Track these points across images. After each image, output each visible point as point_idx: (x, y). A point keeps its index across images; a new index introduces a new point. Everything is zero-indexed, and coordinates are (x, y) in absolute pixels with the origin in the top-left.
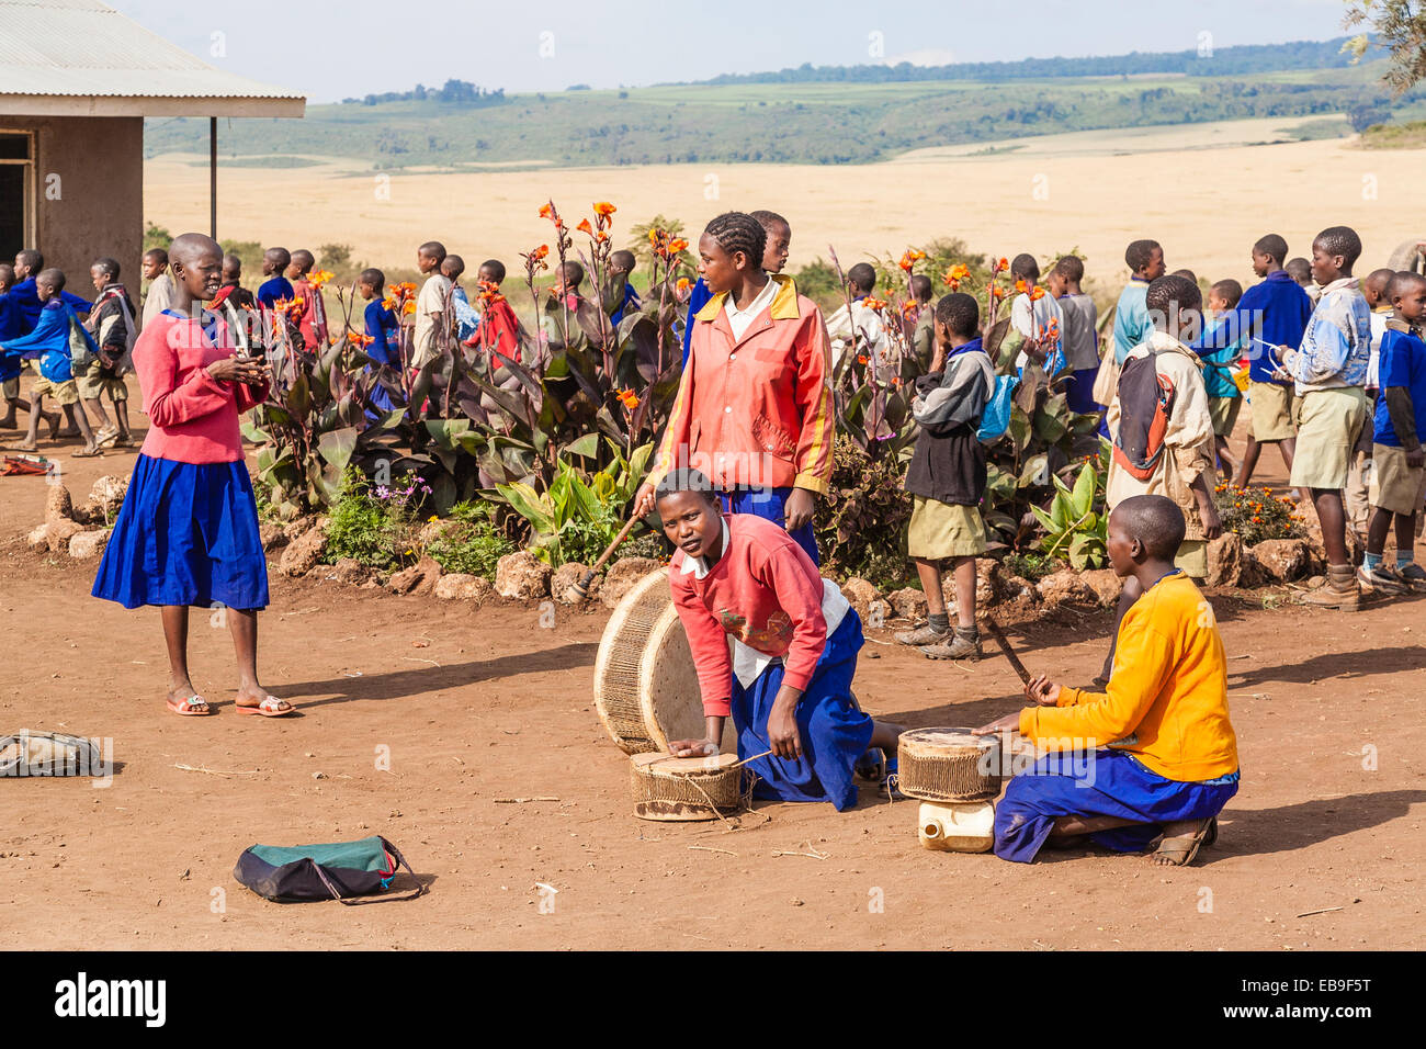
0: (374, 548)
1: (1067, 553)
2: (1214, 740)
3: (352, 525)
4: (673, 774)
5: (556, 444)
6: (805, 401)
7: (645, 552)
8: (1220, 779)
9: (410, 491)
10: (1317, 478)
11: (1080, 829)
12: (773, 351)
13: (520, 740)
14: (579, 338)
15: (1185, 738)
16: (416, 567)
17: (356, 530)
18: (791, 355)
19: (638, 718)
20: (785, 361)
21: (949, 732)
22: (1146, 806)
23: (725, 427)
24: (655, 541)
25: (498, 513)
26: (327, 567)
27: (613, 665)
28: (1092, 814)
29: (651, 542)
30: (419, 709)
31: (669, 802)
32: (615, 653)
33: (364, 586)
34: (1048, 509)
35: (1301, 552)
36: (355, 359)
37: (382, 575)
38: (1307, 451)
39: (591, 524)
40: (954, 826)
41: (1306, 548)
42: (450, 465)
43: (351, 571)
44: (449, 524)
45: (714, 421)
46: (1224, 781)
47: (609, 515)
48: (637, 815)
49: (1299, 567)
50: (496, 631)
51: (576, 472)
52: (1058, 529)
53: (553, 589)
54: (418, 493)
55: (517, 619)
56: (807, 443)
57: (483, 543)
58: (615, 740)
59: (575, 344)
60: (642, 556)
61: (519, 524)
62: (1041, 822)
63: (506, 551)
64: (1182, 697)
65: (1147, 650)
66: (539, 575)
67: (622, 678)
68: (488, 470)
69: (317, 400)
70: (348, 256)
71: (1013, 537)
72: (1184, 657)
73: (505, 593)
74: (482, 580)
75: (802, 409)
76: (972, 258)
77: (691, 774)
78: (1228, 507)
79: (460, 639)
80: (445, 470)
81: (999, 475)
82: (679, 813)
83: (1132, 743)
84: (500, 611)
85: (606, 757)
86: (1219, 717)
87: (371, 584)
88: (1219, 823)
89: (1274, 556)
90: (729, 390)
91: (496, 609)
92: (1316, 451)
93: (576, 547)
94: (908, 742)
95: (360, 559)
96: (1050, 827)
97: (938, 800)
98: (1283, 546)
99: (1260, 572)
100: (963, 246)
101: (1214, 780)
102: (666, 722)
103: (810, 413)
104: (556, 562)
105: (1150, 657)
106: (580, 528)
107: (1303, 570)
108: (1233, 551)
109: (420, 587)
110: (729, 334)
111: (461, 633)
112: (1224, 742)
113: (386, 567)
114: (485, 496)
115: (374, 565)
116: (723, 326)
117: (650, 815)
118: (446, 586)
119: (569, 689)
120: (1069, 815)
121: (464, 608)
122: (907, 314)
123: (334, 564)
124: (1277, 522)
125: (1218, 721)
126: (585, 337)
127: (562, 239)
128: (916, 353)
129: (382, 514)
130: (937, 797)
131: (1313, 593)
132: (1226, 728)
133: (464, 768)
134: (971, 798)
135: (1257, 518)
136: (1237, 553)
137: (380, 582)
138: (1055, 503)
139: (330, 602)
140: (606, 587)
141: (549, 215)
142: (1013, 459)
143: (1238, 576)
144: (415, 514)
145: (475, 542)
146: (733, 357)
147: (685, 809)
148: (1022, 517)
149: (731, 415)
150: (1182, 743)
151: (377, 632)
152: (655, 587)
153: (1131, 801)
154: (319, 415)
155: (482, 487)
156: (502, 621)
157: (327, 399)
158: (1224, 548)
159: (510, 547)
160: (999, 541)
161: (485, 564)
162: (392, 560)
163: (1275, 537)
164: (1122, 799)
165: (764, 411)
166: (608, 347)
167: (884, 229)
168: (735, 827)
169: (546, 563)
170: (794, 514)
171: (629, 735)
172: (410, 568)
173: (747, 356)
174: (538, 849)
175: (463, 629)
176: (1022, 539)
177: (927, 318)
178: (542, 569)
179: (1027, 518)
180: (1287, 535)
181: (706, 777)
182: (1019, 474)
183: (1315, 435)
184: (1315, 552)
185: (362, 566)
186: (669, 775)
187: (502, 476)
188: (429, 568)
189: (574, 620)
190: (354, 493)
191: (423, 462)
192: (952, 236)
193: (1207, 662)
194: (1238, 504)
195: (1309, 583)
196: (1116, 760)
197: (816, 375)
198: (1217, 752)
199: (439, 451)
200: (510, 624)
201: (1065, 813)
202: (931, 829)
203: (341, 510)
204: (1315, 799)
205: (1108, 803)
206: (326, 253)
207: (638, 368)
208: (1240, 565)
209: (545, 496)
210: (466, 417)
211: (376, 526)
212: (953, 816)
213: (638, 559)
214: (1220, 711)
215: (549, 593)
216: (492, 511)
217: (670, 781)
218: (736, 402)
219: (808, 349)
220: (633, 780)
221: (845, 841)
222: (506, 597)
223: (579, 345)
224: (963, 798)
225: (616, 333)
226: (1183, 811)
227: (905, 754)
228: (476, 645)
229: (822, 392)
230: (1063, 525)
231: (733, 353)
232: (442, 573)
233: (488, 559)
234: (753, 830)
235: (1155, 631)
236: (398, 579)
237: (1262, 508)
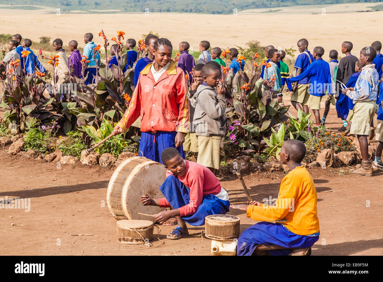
0: (41, 146)
1: (275, 154)
2: (311, 221)
3: (33, 138)
4: (131, 228)
5: (103, 113)
6: (180, 102)
7: (131, 150)
8: (313, 235)
9: (53, 127)
10: (359, 131)
11: (265, 249)
12: (168, 86)
13: (83, 214)
14: (111, 77)
15: (302, 221)
16: (54, 153)
17: (35, 140)
18: (175, 87)
19: (121, 209)
20: (173, 89)
21: (222, 216)
22: (288, 242)
23: (153, 111)
24: (135, 146)
25: (83, 136)
26: (24, 152)
27: (113, 190)
28: (270, 244)
29: (133, 147)
30: (50, 202)
31: (129, 238)
32: (114, 187)
33: (36, 159)
34: (269, 139)
35: (354, 156)
36: (38, 81)
37: (43, 155)
38: (356, 122)
39: (113, 140)
40: (223, 248)
41: (355, 155)
42: (70, 118)
43: (32, 154)
44: (67, 138)
45: (149, 109)
46: (314, 235)
47: (120, 137)
48: (118, 241)
49: (353, 161)
50: (80, 176)
51: (109, 122)
52: (272, 146)
53: (100, 162)
54: (56, 128)
55: (87, 172)
56: (181, 116)
57: (77, 146)
58: (114, 215)
59: (110, 79)
60: (130, 151)
61: (90, 139)
62: (252, 245)
63: (84, 149)
64: (301, 207)
65: (290, 191)
66: (95, 157)
67: (116, 195)
68: (80, 120)
69: (24, 95)
70: (49, 41)
71: (258, 148)
72: (302, 193)
73: (84, 163)
74: (76, 158)
75: (178, 105)
76: (262, 48)
77: (136, 229)
78: (330, 140)
79: (67, 178)
80: (68, 119)
81: (254, 127)
82: (132, 242)
83: (284, 222)
84: (82, 169)
85: (111, 221)
86: (313, 214)
87: (39, 158)
88: (312, 249)
89: (345, 157)
90: (154, 99)
91: (80, 168)
92: (359, 122)
93: (108, 147)
94: (208, 220)
95: (36, 150)
96: (255, 247)
97: (217, 239)
98: (348, 154)
99: (340, 162)
100: (259, 44)
101: (311, 235)
102: (131, 210)
103: (182, 106)
104: (101, 153)
105: (290, 193)
106: (110, 141)
107: (354, 162)
108: (330, 155)
109: (55, 160)
110: (153, 80)
111: (68, 176)
112: (315, 222)
113: (44, 153)
114: (79, 129)
115: (40, 152)
116: (150, 76)
117: (123, 242)
118: (64, 160)
119: (102, 197)
120: (262, 244)
121: (70, 168)
122: (224, 71)
123: (27, 151)
124: (346, 146)
125: (313, 215)
126: (113, 77)
127: (106, 43)
128: (227, 85)
129: (43, 135)
130: (217, 238)
131: (357, 170)
132: (315, 218)
133: (62, 223)
134: (228, 239)
135: (339, 144)
136: (332, 156)
137: (42, 158)
138: (271, 137)
139: (24, 164)
140: (118, 162)
141: (102, 35)
142: (259, 122)
143: (332, 164)
144: (55, 135)
145: (75, 145)
146: (155, 87)
147: (134, 241)
148: (260, 141)
149: (155, 107)
150: (301, 222)
151: (39, 175)
152: (128, 164)
153: (282, 240)
154: (25, 99)
155: (78, 126)
156: (82, 172)
157: (28, 95)
158: (327, 154)
159: (86, 147)
160: (253, 149)
161: (77, 153)
162: (46, 150)
163: (345, 151)
164: (280, 239)
165: (166, 106)
166: (121, 80)
167: (233, 37)
168: (151, 246)
169: (98, 153)
170: (178, 141)
171: (118, 214)
172: (52, 153)
173: (160, 87)
174: (83, 252)
175: (68, 174)
176: (260, 149)
177: (231, 73)
178: (96, 155)
179: (262, 142)
180: (349, 150)
181: (142, 230)
182: (260, 126)
183: (359, 117)
184: (359, 156)
185: (36, 152)
186: (129, 229)
187: (84, 123)
188: (58, 153)
189: (106, 172)
190: (34, 127)
191: (61, 117)
192: (255, 40)
193: (310, 195)
194: (333, 139)
195: (356, 166)
196: (278, 227)
197: (183, 93)
198: (312, 226)
199: (66, 113)
200: (85, 174)
201: (260, 243)
202: (215, 249)
203: (30, 133)
204: (346, 241)
205: (275, 241)
206: (42, 39)
207: (131, 87)
208: (333, 160)
209: (98, 130)
210: (75, 101)
211: (41, 139)
212: (222, 245)
213: (129, 153)
214: (314, 212)
215: (98, 163)
216: (81, 134)
217: (129, 231)
218: (157, 103)
219: (180, 85)
220: (117, 230)
221: (186, 252)
222: (84, 164)
223: (111, 79)
224: (226, 239)
225: (124, 75)
226: (299, 245)
227: (207, 224)
228: (73, 180)
229: (185, 99)
230: (274, 145)
231: (155, 86)
232: (63, 155)
233: (79, 151)
234: (157, 247)
235: (293, 184)
236: (48, 157)
237: (341, 141)
